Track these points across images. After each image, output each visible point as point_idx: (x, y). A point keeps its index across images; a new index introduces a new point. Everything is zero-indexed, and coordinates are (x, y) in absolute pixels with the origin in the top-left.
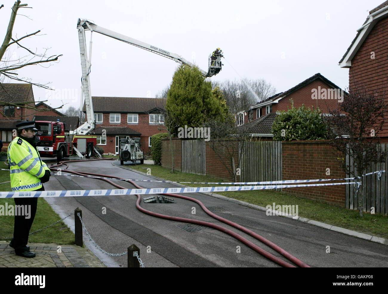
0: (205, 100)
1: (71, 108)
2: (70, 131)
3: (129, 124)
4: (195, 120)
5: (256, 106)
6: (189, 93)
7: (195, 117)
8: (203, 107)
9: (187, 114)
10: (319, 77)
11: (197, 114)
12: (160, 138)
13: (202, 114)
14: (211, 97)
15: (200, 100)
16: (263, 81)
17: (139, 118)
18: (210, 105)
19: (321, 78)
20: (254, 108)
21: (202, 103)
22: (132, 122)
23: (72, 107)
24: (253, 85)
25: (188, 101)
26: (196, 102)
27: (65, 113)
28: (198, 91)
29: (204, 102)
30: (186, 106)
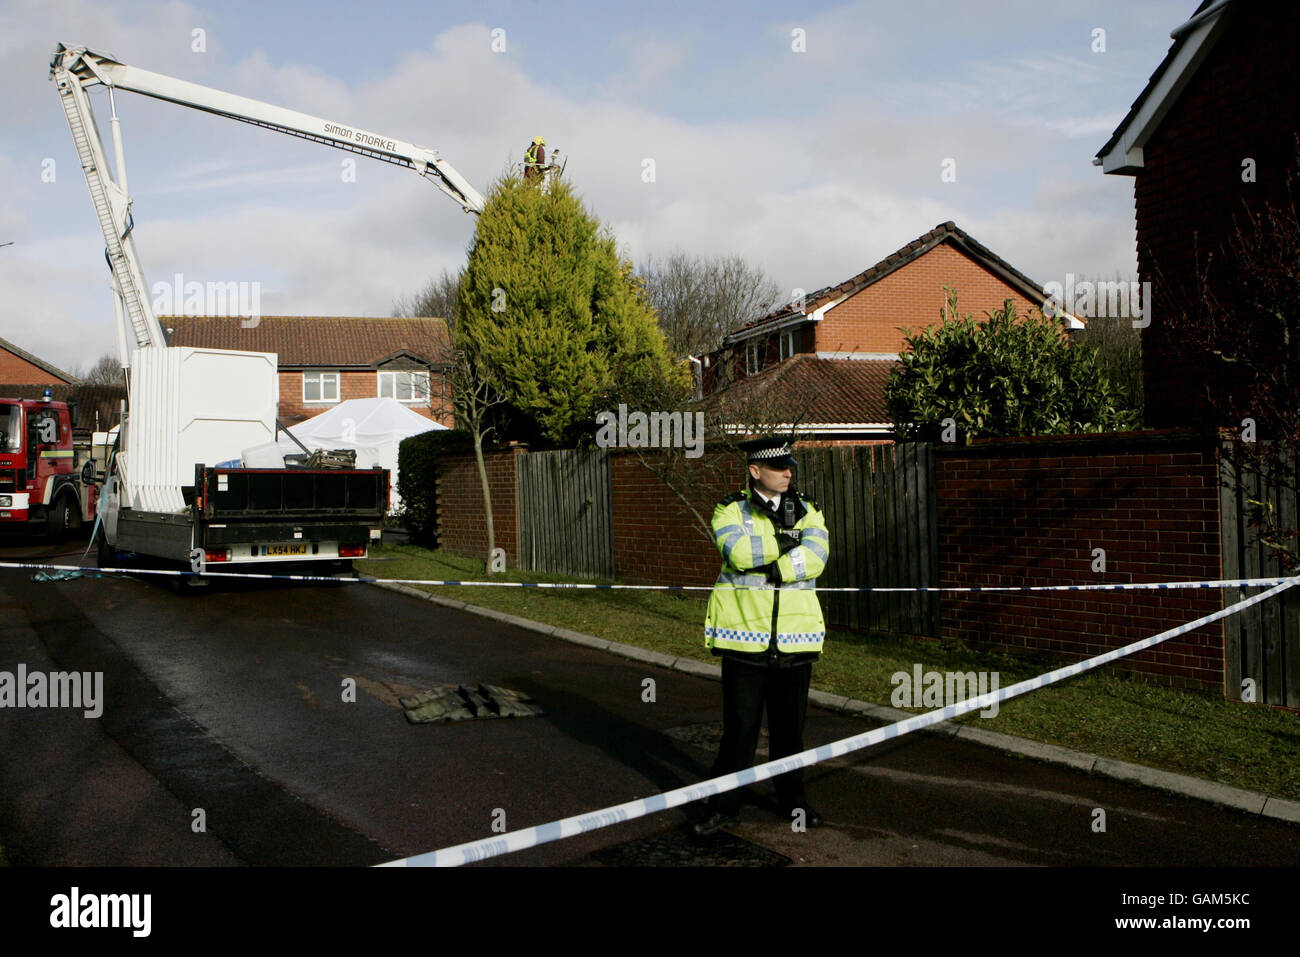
0: (600, 304)
1: (107, 360)
2: (95, 434)
3: (308, 407)
4: (565, 376)
5: (745, 335)
6: (543, 277)
7: (564, 364)
8: (592, 330)
9: (536, 357)
10: (949, 234)
11: (573, 354)
12: (430, 447)
13: (590, 356)
14: (618, 293)
15: (583, 304)
16: (738, 263)
17: (342, 384)
18: (619, 322)
19: (955, 237)
20: (740, 339)
21: (589, 314)
22: (319, 398)
23: (111, 357)
24: (706, 275)
25: (539, 306)
26: (570, 311)
27: (86, 377)
28: (574, 269)
29: (594, 308)
30: (531, 325)
